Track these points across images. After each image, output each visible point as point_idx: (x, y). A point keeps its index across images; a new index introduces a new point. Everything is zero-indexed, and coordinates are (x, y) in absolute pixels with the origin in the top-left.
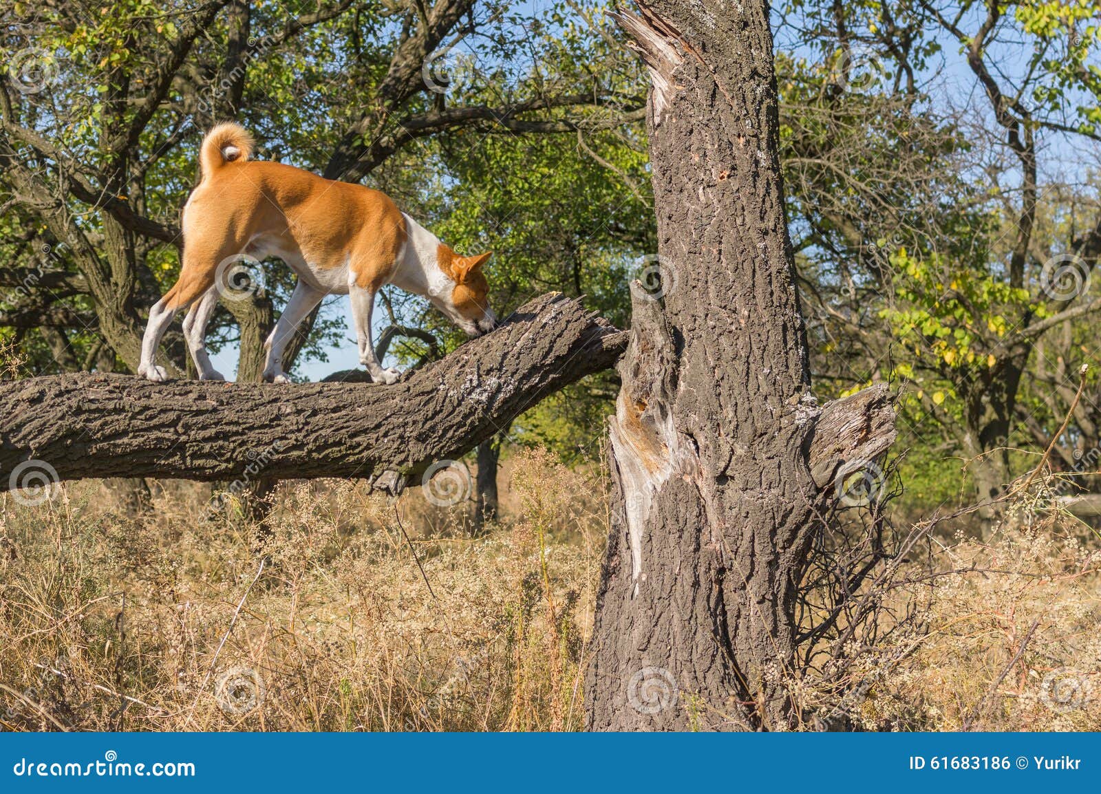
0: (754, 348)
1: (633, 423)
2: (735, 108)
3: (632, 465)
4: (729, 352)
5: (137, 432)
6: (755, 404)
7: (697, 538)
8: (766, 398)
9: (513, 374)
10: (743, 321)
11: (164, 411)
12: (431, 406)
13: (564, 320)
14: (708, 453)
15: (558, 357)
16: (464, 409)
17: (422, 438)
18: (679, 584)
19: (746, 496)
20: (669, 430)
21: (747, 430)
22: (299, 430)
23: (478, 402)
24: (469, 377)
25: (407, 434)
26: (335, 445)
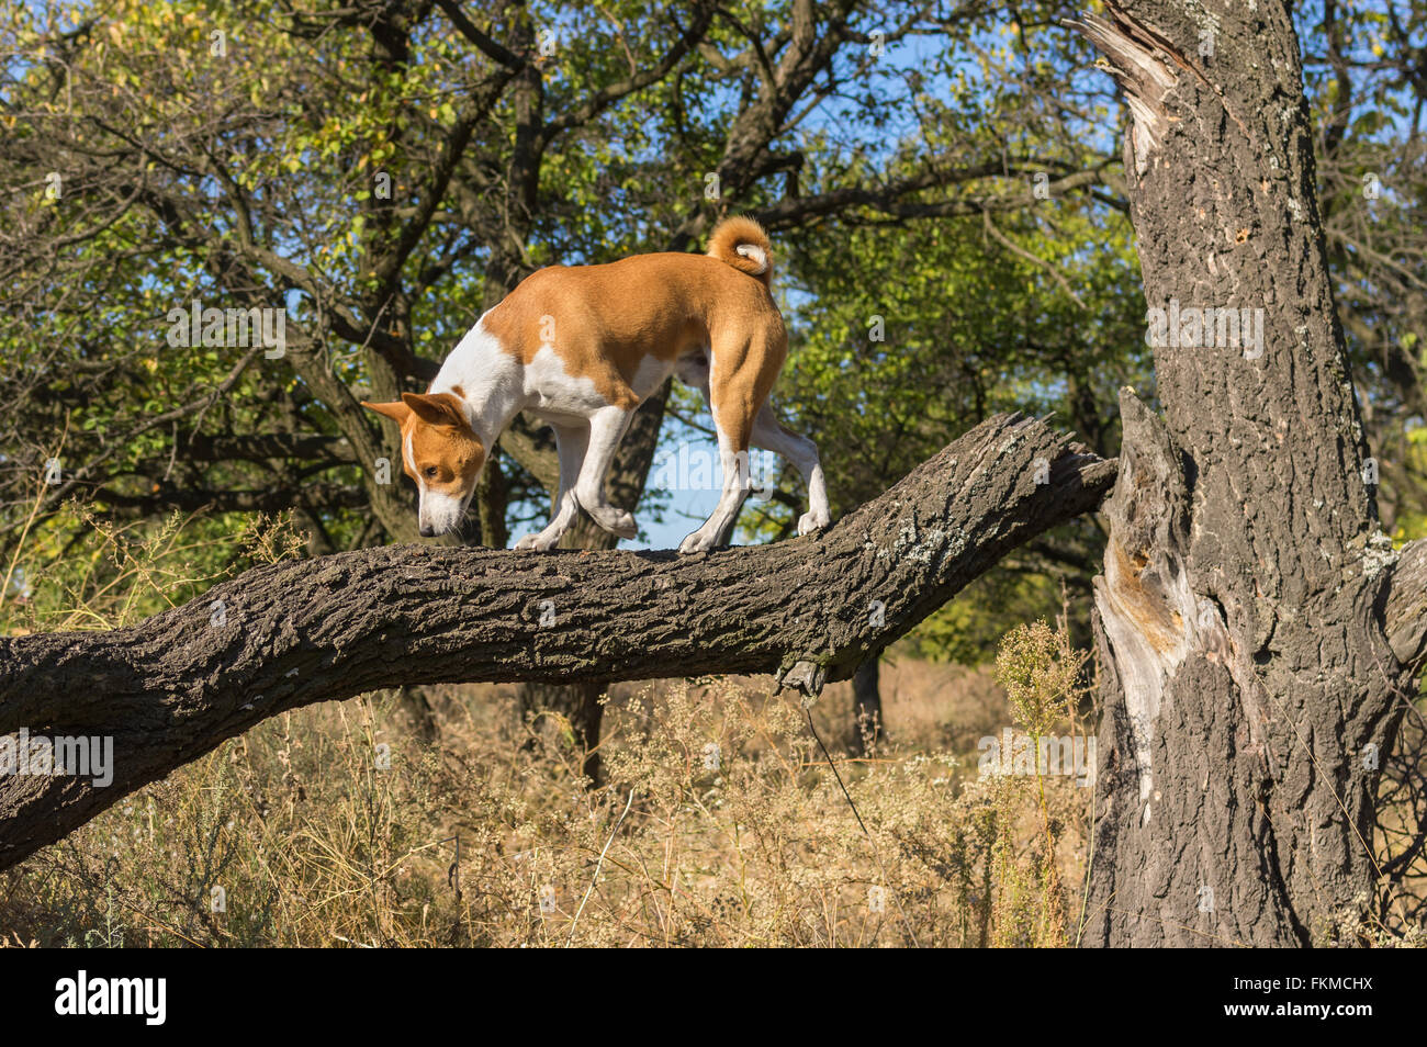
0: (1299, 472)
1: (1130, 585)
2: (1254, 142)
3: (1130, 642)
4: (1263, 481)
5: (471, 620)
6: (1304, 550)
7: (1231, 740)
8: (1319, 542)
9: (963, 523)
10: (1280, 437)
11: (503, 591)
12: (855, 571)
13: (1027, 446)
14: (1240, 621)
15: (1022, 499)
16: (899, 573)
17: (845, 615)
18: (1208, 804)
19: (1299, 680)
20: (1181, 591)
21: (1294, 586)
22: (681, 611)
23: (918, 564)
24: (904, 530)
25: (826, 611)
26: (730, 628)
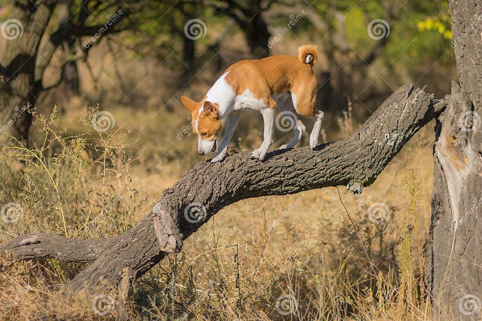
1: (451, 146)
3: (449, 166)
9: (402, 130)
11: (276, 168)
12: (373, 151)
13: (420, 101)
15: (419, 120)
16: (385, 151)
17: (370, 167)
18: (478, 223)
20: (469, 150)
22: (324, 169)
23: (390, 146)
24: (386, 135)
25: (365, 166)
26: (337, 173)
